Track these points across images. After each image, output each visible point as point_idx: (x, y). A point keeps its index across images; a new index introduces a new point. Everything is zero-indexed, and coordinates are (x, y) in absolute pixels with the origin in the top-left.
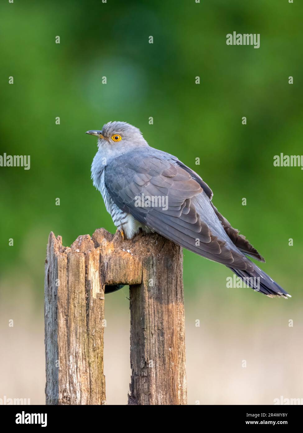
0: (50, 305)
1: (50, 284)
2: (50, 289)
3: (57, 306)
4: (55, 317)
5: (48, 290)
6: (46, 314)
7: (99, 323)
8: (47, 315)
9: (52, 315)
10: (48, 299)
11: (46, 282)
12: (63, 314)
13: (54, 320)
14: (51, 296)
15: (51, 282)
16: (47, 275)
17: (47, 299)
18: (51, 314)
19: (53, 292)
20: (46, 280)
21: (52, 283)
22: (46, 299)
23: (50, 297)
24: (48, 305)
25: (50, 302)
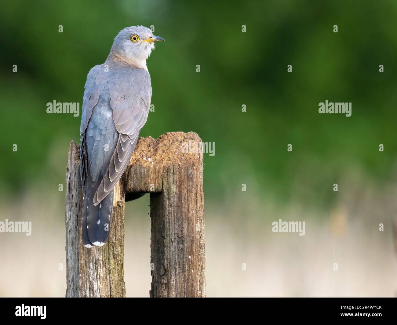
0: (71, 213)
1: (71, 192)
2: (71, 197)
3: (78, 213)
4: (75, 225)
5: (69, 198)
6: (67, 221)
7: (120, 230)
8: (68, 222)
9: (73, 222)
10: (69, 207)
11: (68, 190)
13: (74, 228)
14: (72, 203)
15: (72, 190)
16: (68, 182)
17: (68, 206)
18: (72, 221)
19: (74, 199)
20: (67, 188)
21: (73, 191)
23: (71, 205)
24: (69, 213)
25: (71, 209)
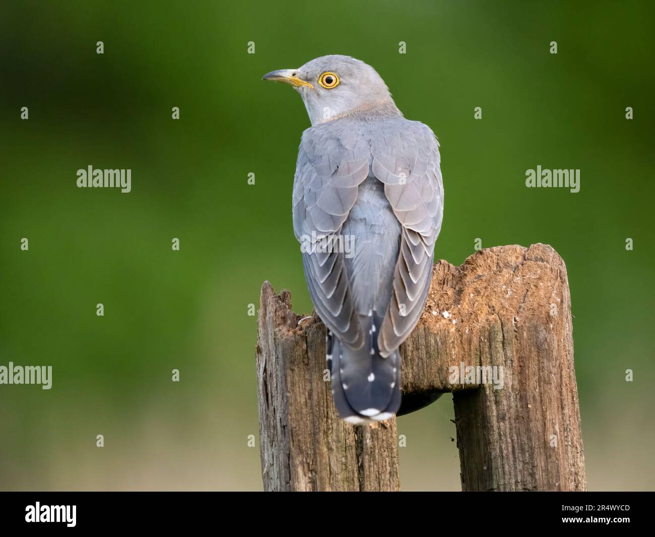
0: (273, 450)
1: (270, 401)
2: (270, 414)
3: (290, 449)
4: (285, 477)
5: (267, 416)
6: (265, 470)
7: (388, 482)
8: (268, 473)
9: (279, 472)
10: (268, 436)
11: (262, 397)
12: (304, 467)
13: (284, 483)
14: (275, 428)
15: (272, 397)
16: (261, 380)
17: (266, 436)
18: (278, 470)
19: (278, 418)
20: (261, 392)
21: (275, 398)
22: (262, 436)
23: (272, 431)
24: (268, 450)
25: (272, 442)
